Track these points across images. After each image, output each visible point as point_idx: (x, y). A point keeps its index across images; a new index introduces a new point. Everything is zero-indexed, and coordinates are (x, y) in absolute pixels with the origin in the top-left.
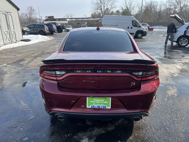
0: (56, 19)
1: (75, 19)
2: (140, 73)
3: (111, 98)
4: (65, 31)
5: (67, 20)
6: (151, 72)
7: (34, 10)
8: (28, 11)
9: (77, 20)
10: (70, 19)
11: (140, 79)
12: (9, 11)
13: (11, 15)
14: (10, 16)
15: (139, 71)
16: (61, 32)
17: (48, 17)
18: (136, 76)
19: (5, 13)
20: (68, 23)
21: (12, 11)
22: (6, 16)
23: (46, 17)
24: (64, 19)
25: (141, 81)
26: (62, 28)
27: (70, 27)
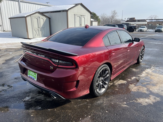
0: (136, 20)
1: (155, 21)
2: (57, 61)
3: (37, 74)
4: (138, 31)
5: (147, 21)
6: (64, 62)
7: (116, 13)
8: (111, 14)
9: (158, 21)
10: (150, 20)
11: (56, 66)
12: (83, 14)
13: (85, 17)
14: (83, 18)
15: (57, 59)
16: (132, 32)
17: (130, 19)
18: (54, 62)
19: (80, 16)
20: (147, 24)
21: (86, 15)
22: (80, 18)
23: (128, 18)
24: (144, 20)
25: (57, 67)
26: (133, 28)
27: (144, 27)
